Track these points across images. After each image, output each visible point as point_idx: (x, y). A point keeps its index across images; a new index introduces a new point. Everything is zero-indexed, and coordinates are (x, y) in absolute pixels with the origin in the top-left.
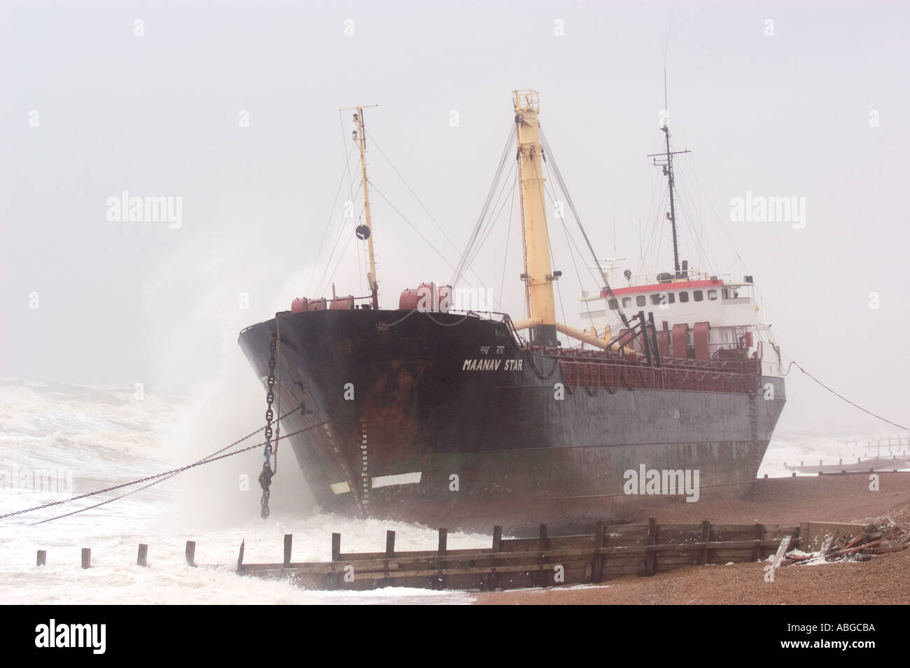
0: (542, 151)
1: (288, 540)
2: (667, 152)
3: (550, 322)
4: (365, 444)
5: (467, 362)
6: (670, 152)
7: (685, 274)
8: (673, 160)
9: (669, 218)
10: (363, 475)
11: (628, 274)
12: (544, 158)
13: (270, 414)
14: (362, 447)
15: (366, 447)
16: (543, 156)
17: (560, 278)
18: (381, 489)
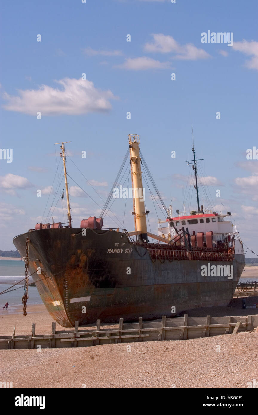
0: (141, 160)
1: (34, 326)
2: (194, 160)
3: (145, 232)
4: (67, 285)
5: (109, 250)
6: (195, 159)
7: (203, 211)
8: (197, 163)
9: (195, 188)
10: (66, 298)
11: (178, 211)
12: (142, 163)
13: (26, 272)
14: (65, 286)
15: (67, 286)
16: (141, 162)
17: (149, 214)
18: (73, 304)
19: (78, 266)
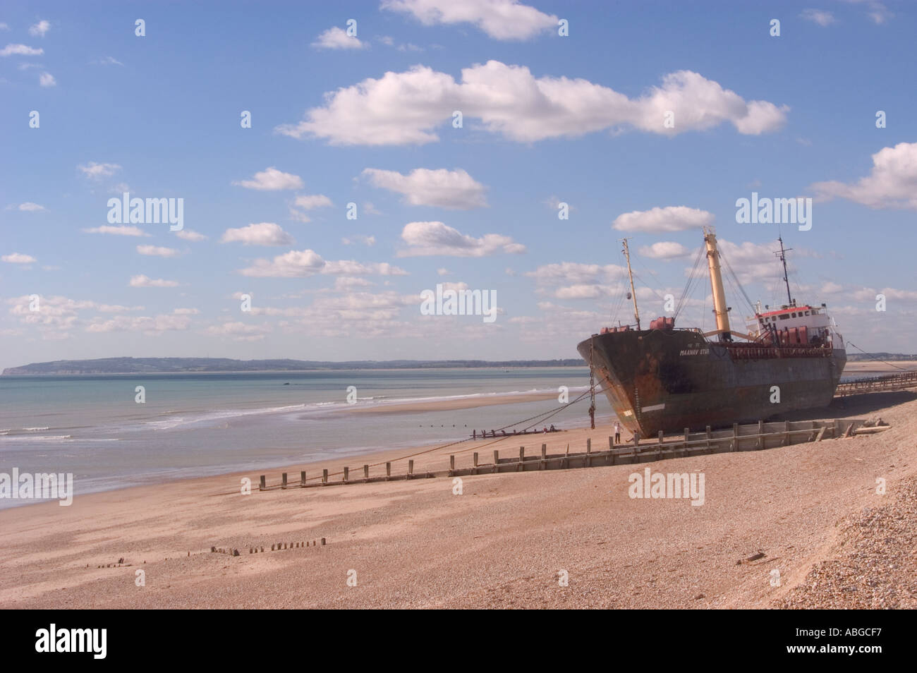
0: (719, 254)
1: (589, 442)
2: (782, 250)
3: (727, 331)
5: (682, 352)
7: (795, 305)
8: (785, 253)
9: (785, 280)
10: (637, 406)
11: (767, 307)
12: (720, 257)
13: (592, 382)
14: (636, 394)
17: (731, 311)
18: (646, 413)
19: (648, 371)
